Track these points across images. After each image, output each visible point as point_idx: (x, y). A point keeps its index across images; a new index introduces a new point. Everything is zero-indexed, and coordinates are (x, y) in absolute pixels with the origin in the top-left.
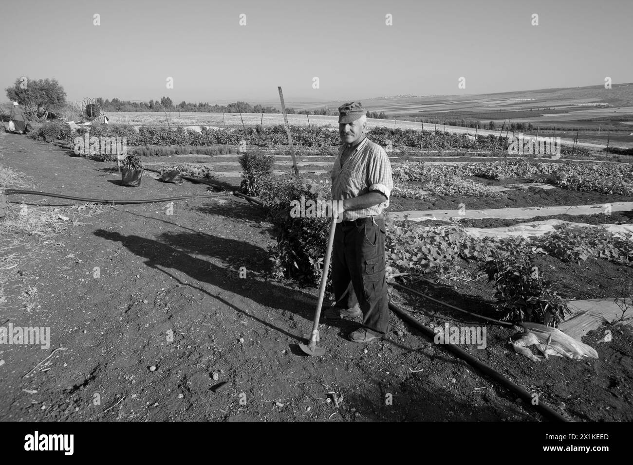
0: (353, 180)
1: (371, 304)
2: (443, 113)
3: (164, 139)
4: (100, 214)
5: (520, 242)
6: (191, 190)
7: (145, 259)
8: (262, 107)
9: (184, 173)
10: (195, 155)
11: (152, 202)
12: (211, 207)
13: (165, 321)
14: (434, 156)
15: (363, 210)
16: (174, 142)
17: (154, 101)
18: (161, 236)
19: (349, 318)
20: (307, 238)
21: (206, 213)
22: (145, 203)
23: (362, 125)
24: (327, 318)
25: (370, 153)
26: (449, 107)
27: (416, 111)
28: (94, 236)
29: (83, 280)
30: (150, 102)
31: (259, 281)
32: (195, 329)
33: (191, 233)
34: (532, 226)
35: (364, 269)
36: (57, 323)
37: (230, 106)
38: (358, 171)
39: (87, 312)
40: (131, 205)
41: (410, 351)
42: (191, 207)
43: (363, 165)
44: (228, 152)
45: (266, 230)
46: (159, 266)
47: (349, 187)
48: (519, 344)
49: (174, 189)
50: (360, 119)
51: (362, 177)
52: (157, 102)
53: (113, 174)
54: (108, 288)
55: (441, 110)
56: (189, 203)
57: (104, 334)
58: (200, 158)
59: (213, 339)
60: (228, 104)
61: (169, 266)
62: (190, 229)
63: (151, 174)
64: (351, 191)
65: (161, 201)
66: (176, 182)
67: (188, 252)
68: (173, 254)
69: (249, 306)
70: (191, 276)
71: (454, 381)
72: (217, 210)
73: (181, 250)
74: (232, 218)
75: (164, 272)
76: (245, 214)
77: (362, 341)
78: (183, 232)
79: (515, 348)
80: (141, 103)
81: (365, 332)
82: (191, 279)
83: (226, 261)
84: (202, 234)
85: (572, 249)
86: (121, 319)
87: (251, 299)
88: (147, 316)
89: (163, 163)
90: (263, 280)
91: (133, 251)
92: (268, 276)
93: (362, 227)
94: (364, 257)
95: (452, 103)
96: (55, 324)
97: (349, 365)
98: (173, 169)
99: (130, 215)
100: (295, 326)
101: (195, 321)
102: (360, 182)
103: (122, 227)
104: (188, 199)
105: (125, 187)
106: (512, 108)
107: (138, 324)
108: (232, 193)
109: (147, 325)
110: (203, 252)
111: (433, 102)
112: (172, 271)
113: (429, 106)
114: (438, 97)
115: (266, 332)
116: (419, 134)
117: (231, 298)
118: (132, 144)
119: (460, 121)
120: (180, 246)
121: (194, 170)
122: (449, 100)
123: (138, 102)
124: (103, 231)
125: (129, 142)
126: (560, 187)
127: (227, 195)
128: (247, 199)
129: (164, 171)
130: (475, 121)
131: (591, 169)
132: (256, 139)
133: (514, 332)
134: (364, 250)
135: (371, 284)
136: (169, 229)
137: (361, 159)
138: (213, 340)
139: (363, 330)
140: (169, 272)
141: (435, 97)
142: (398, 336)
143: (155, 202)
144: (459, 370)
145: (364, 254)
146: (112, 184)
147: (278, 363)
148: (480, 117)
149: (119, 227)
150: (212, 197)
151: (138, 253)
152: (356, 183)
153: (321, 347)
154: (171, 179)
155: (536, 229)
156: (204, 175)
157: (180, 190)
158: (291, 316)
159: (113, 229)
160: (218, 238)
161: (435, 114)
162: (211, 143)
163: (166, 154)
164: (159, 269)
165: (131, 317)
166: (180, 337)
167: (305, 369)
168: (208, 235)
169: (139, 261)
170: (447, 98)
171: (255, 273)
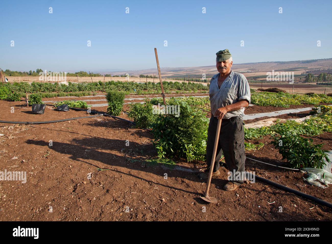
0: (230, 94)
1: (238, 167)
2: (183, 75)
3: (48, 89)
4: (25, 131)
5: (265, 129)
6: (77, 115)
7: (70, 156)
8: (94, 74)
9: (69, 105)
10: (69, 97)
11: (57, 122)
12: (94, 123)
13: (105, 194)
14: (192, 93)
15: (236, 111)
16: (54, 91)
17: (32, 71)
18: (72, 141)
19: (214, 177)
20: (180, 133)
21: (93, 126)
22: (52, 123)
23: (230, 63)
24: (203, 179)
25: (239, 78)
26: (185, 73)
27: (170, 75)
28: (26, 144)
29: (32, 173)
30: (30, 72)
31: (149, 162)
32: (128, 197)
33: (90, 138)
34: (264, 122)
35: (235, 146)
36: (24, 206)
37: (76, 73)
38: (233, 88)
39: (45, 195)
40: (44, 124)
41: (260, 192)
42: (82, 124)
43: (236, 85)
44: (88, 95)
45: (134, 133)
46: (81, 159)
47: (228, 99)
48: (310, 180)
49: (67, 114)
50: (229, 59)
51: (235, 92)
52: (34, 72)
53: (24, 108)
54: (53, 176)
55: (182, 74)
56: (80, 121)
57: (66, 210)
58: (73, 98)
59: (144, 201)
60: (75, 73)
61: (87, 158)
62: (89, 136)
63: (49, 107)
64: (229, 101)
65: (61, 121)
66: (66, 111)
67: (95, 149)
68: (86, 151)
69: (153, 177)
70: (105, 163)
71: (295, 206)
72: (98, 124)
73: (89, 148)
74: (110, 128)
75: (86, 162)
76: (117, 126)
77: (232, 190)
78: (85, 138)
79: (310, 183)
80: (24, 72)
81: (233, 184)
82: (106, 165)
83: (121, 152)
84: (97, 138)
85: (289, 131)
86: (73, 197)
87: (152, 173)
88: (91, 192)
89: (53, 101)
90: (151, 161)
91: (58, 151)
92: (152, 158)
93: (234, 122)
94: (236, 139)
95: (186, 71)
96: (23, 207)
97: (236, 206)
98: (62, 104)
99: (46, 130)
100: (188, 186)
101: (126, 191)
102: (234, 95)
103: (44, 137)
104: (79, 119)
105: (35, 115)
106: (213, 73)
107: (88, 199)
108: (103, 115)
109: (95, 199)
110: (104, 148)
111: (178, 70)
112: (91, 161)
113: (176, 72)
114: (180, 68)
115: (173, 192)
116: (181, 84)
117: (139, 174)
118: (28, 92)
119: (191, 79)
120: (87, 145)
121: (75, 103)
122: (185, 70)
123: (22, 72)
124: (31, 140)
125: (26, 91)
126: (256, 105)
127: (100, 116)
128: (113, 117)
129: (57, 105)
130: (198, 79)
131: (263, 97)
132: (101, 88)
133: (302, 174)
134: (236, 135)
135: (239, 155)
136: (75, 136)
137: (234, 82)
138: (145, 203)
139: (231, 183)
140: (89, 162)
141: (179, 68)
142: (247, 184)
143: (59, 122)
144: (293, 199)
145: (236, 138)
146: (25, 114)
147: (194, 211)
148: (200, 77)
149: (42, 137)
150: (93, 117)
151: (62, 152)
152: (232, 96)
153: (212, 197)
154: (63, 109)
155: (266, 123)
156: (81, 106)
157: (71, 115)
158: (182, 180)
159: (38, 139)
160: (109, 139)
161: (179, 76)
162: (76, 91)
163: (52, 97)
164: (81, 161)
165: (80, 194)
166: (121, 203)
167: (213, 212)
168: (101, 138)
169: (66, 157)
170: (184, 69)
171: (143, 157)
